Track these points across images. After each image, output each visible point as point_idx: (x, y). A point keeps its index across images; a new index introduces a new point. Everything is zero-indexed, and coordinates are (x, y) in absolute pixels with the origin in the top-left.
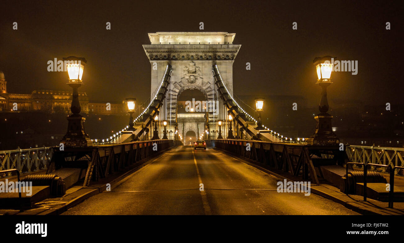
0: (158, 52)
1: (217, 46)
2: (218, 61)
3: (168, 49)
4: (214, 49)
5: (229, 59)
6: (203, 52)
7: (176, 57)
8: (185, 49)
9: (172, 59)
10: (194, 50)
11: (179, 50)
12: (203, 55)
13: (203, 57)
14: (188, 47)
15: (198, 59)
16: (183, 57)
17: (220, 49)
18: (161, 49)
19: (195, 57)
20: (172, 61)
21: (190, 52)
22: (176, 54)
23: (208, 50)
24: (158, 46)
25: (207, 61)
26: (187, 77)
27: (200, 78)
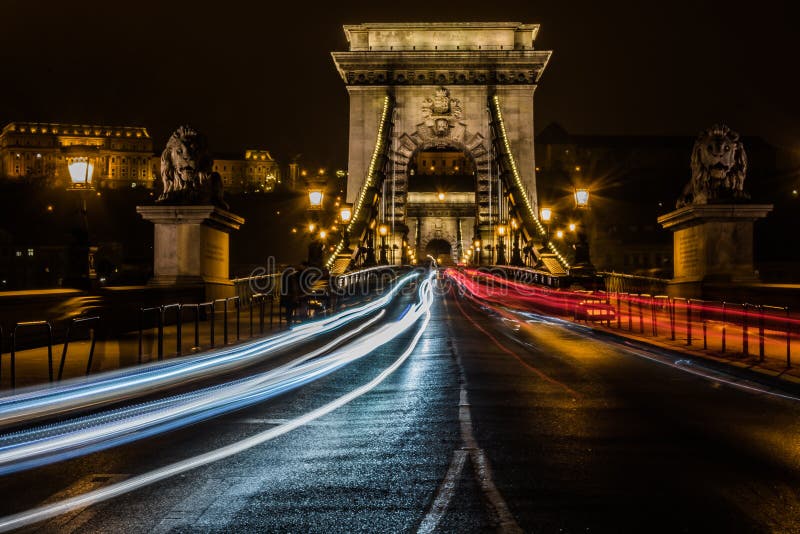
0: (366, 67)
1: (497, 54)
2: (500, 86)
3: (388, 60)
4: (490, 60)
5: (525, 82)
6: (467, 67)
7: (406, 78)
8: (425, 60)
9: (397, 83)
10: (447, 63)
11: (412, 63)
12: (460, 71)
13: (467, 78)
15: (455, 83)
16: (421, 77)
17: (504, 60)
18: (372, 60)
19: (447, 78)
20: (396, 86)
21: (438, 67)
22: (405, 72)
23: (479, 63)
24: (366, 54)
25: (476, 87)
26: (430, 123)
27: (461, 124)
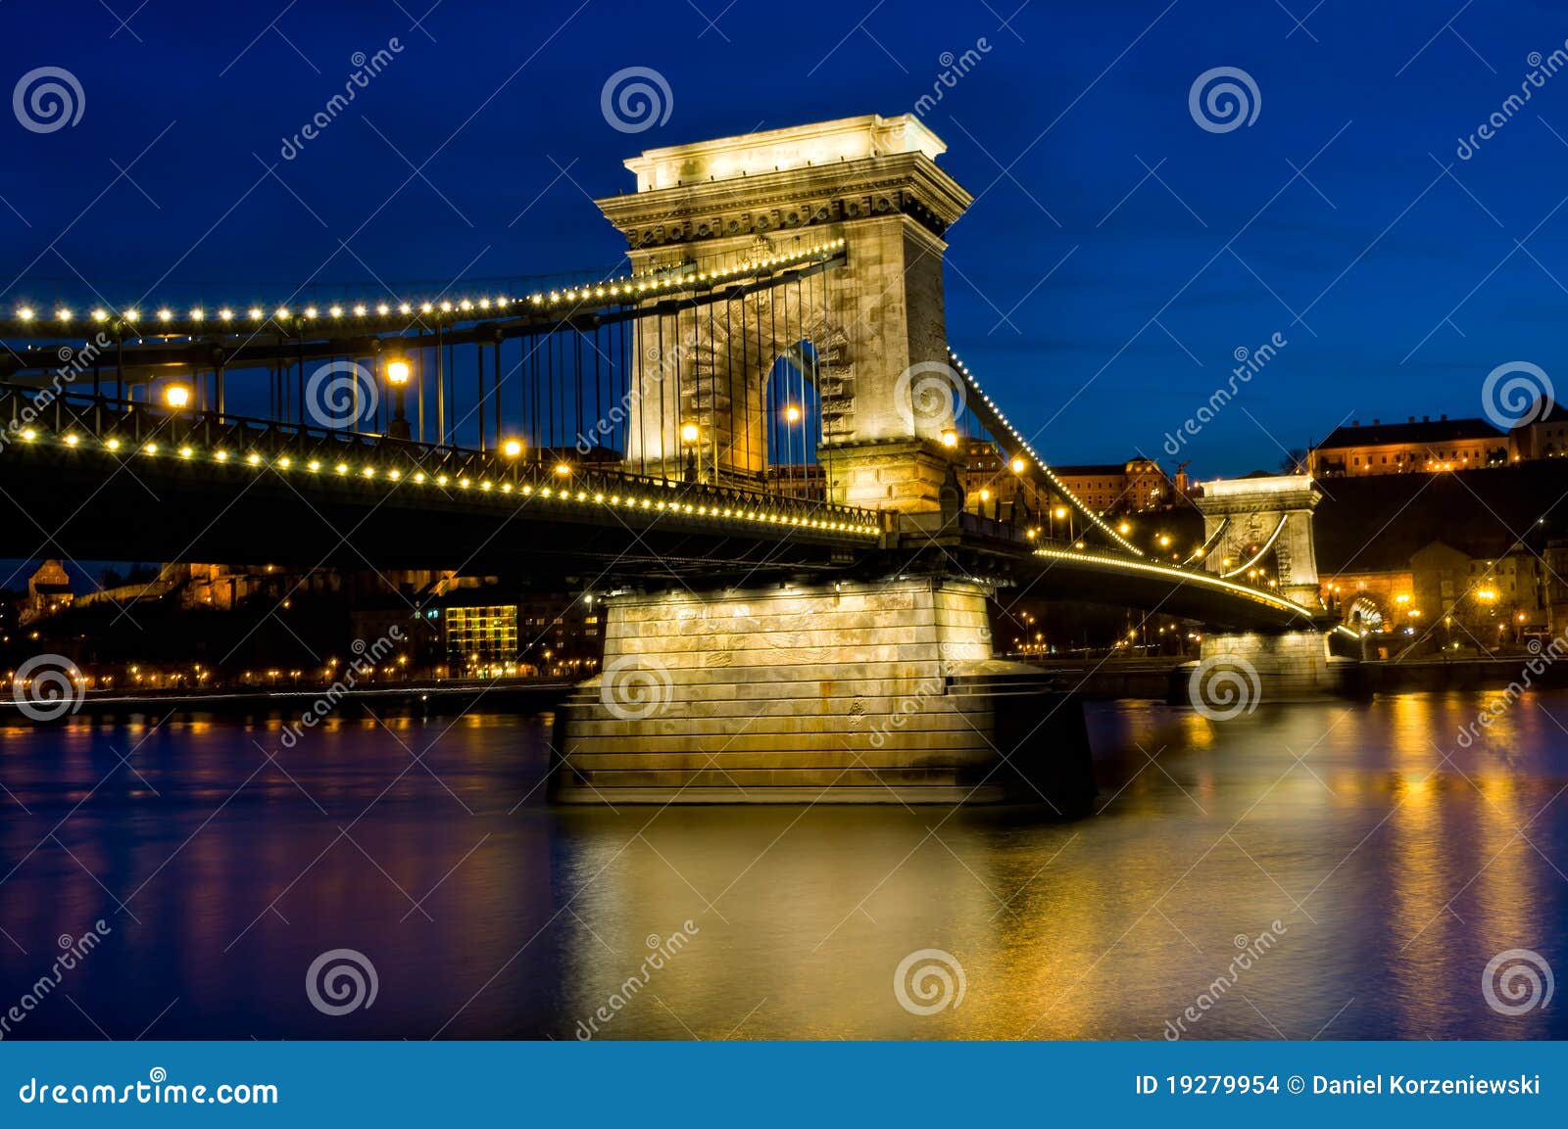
0: (647, 218)
1: (836, 169)
2: (849, 223)
3: (676, 203)
4: (826, 181)
5: (888, 212)
6: (794, 197)
7: (711, 229)
8: (728, 195)
9: (699, 238)
10: (763, 196)
11: (714, 203)
12: (788, 207)
13: (800, 217)
14: (740, 186)
15: (783, 226)
16: (733, 223)
17: (848, 178)
18: (655, 206)
19: (771, 219)
20: (695, 243)
21: (751, 203)
22: (707, 219)
23: (810, 189)
25: (814, 229)
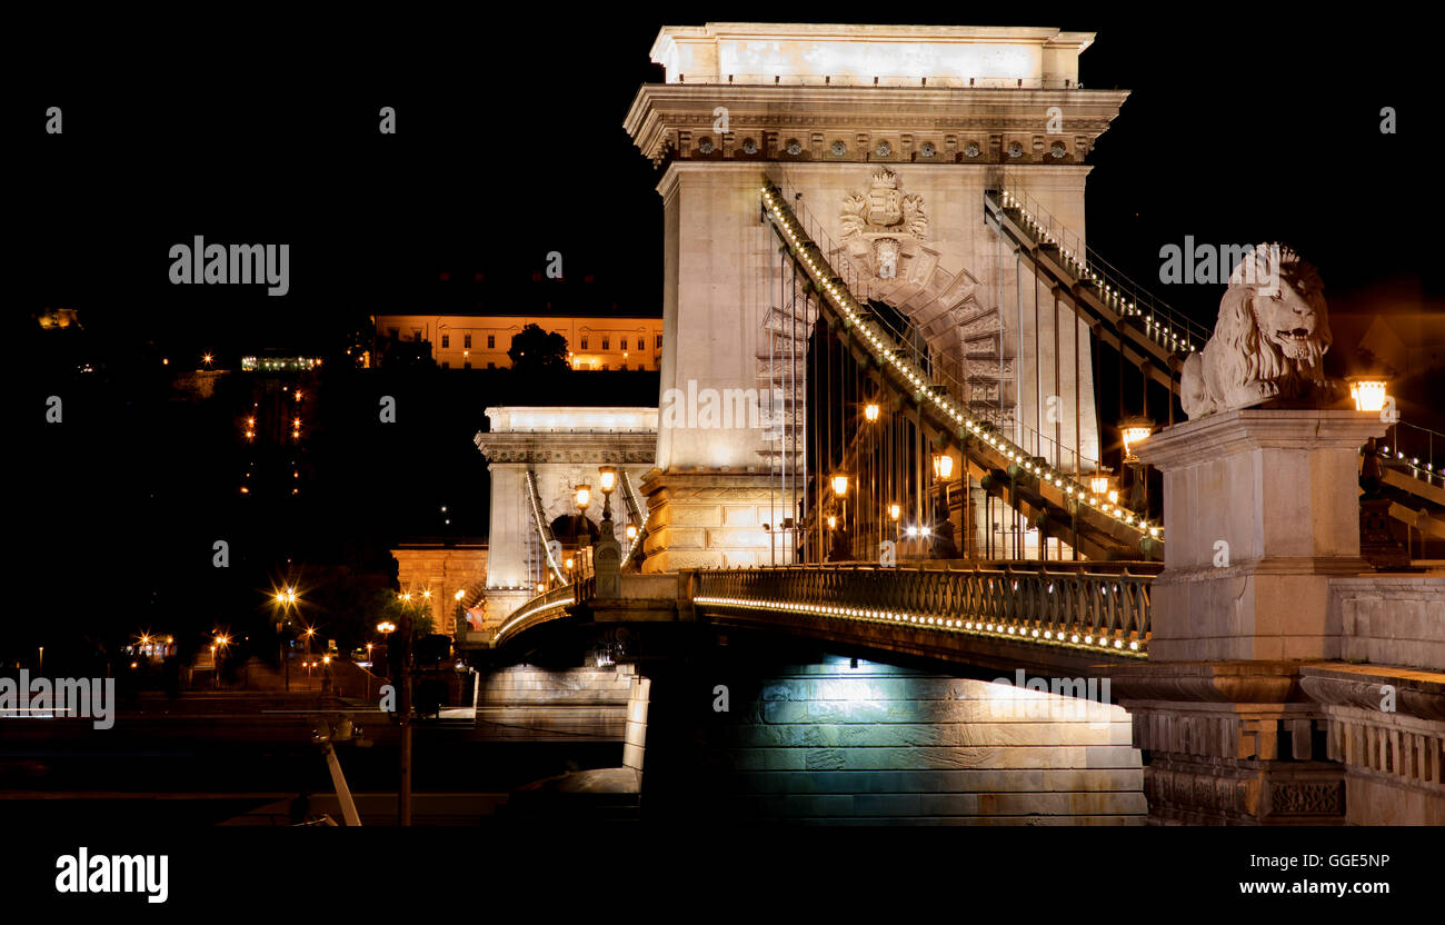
1: (1011, 96)
2: (1013, 167)
3: (769, 106)
4: (995, 108)
5: (1066, 161)
6: (942, 123)
7: (804, 147)
8: (850, 105)
9: (786, 157)
10: (898, 115)
11: (824, 114)
12: (938, 137)
13: (939, 149)
14: (873, 95)
15: (914, 159)
16: (839, 144)
17: (1024, 109)
18: (733, 104)
19: (896, 147)
20: (783, 165)
21: (876, 121)
22: (802, 135)
23: (968, 116)
24: (720, 92)
25: (959, 169)
26: (858, 247)
27: (926, 250)
